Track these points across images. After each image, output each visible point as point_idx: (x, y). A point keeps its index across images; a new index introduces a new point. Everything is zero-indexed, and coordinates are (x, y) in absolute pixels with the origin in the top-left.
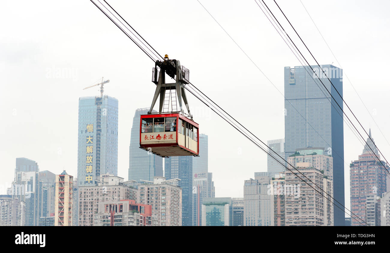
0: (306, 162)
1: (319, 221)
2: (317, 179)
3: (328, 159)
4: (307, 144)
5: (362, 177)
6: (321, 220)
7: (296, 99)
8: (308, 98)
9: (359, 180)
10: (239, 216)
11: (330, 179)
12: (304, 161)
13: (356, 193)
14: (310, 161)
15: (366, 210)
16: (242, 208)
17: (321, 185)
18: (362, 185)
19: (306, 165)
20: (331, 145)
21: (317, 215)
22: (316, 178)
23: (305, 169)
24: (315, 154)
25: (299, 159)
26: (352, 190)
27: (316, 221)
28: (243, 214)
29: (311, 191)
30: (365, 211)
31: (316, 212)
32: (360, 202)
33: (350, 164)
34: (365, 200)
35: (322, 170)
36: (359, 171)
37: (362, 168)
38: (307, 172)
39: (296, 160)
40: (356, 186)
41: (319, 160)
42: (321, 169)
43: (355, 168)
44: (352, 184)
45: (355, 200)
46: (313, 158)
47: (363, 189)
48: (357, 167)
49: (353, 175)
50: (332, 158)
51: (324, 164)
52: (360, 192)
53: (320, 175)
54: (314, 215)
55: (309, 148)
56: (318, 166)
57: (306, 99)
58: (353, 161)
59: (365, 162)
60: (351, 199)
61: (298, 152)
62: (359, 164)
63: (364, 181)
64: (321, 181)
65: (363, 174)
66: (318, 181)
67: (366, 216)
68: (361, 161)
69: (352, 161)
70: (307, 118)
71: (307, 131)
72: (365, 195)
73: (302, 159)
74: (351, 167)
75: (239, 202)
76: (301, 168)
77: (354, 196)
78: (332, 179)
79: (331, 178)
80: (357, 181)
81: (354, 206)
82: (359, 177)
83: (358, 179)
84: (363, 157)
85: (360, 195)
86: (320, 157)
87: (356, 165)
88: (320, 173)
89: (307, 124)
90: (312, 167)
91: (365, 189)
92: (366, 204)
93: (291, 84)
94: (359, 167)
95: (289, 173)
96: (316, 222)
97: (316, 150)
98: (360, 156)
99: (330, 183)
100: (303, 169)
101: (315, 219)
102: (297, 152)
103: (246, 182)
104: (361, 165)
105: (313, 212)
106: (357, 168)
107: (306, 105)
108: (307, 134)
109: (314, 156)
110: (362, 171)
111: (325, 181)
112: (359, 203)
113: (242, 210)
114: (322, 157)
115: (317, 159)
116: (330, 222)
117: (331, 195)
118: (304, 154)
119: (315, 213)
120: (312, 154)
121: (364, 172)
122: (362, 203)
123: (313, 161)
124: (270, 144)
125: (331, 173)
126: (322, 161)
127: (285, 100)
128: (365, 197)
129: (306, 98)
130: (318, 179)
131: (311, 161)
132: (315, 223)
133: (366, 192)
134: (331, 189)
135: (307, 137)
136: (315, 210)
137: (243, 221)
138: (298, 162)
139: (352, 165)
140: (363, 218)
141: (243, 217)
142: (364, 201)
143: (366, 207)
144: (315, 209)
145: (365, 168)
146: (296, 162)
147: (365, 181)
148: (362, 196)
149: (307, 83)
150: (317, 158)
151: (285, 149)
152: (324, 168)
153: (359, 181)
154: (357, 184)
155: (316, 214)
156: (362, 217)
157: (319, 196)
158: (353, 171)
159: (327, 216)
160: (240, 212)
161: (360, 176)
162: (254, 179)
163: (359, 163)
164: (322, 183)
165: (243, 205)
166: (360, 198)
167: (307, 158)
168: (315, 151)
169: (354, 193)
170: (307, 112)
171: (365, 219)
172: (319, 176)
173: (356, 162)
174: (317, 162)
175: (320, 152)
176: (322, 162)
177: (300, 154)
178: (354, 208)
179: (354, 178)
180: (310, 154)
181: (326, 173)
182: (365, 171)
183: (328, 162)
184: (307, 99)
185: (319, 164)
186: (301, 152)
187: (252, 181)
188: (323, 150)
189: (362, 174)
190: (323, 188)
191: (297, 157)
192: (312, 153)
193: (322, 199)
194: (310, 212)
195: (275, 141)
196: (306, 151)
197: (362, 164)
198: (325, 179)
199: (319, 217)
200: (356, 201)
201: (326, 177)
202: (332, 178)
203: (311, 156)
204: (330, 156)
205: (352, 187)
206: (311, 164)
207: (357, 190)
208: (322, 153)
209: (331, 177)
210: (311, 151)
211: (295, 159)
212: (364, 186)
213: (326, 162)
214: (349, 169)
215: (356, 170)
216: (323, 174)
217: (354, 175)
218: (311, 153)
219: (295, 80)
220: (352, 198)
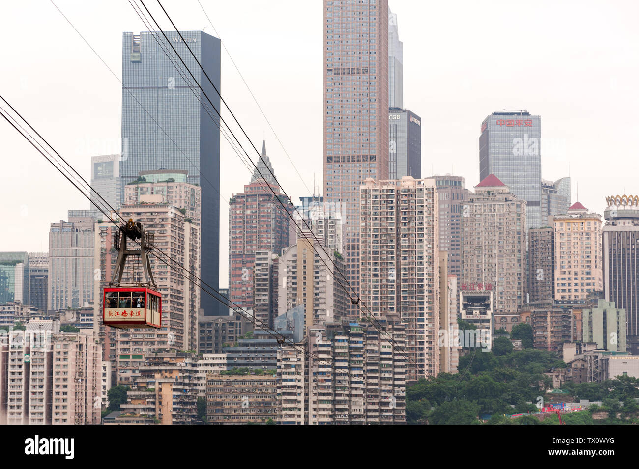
0: (157, 194)
1: (176, 294)
2: (173, 224)
3: (193, 190)
4: (159, 164)
5: (249, 222)
6: (179, 292)
7: (142, 88)
8: (161, 86)
9: (244, 226)
10: (41, 283)
11: (195, 223)
12: (152, 193)
13: (238, 248)
14: (163, 192)
15: (254, 276)
16: (46, 271)
17: (181, 233)
18: (248, 235)
19: (157, 199)
20: (199, 166)
21: (173, 284)
22: (172, 222)
23: (154, 206)
24: (172, 180)
25: (145, 189)
26: (232, 243)
27: (171, 293)
28: (47, 281)
29: (164, 244)
30: (252, 278)
31: (171, 278)
32: (245, 262)
33: (230, 199)
34: (253, 259)
35: (183, 208)
36: (244, 211)
37: (249, 207)
38: (156, 211)
39: (139, 190)
40: (238, 236)
41: (178, 192)
42: (181, 207)
43: (238, 206)
44: (232, 232)
45: (237, 259)
46: (168, 187)
47: (251, 242)
48: (241, 205)
49: (234, 217)
50: (199, 188)
51: (187, 199)
52: (244, 246)
53: (179, 216)
54: (168, 284)
55: (162, 170)
56: (176, 202)
57: (158, 88)
58: (235, 194)
59: (255, 195)
60: (230, 258)
61: (144, 178)
62: (245, 200)
63: (252, 227)
64: (180, 227)
65: (251, 216)
66: (175, 226)
67: (254, 286)
68: (248, 194)
69: (233, 194)
70: (160, 120)
71: (159, 142)
72: (253, 251)
73: (150, 189)
74: (231, 204)
75: (40, 260)
76: (147, 203)
77: (235, 252)
78: (198, 224)
79: (197, 222)
80: (240, 227)
81: (235, 270)
82: (244, 221)
83: (242, 225)
84: (251, 188)
85: (244, 251)
86: (180, 186)
87: (239, 200)
88: (179, 213)
89: (160, 131)
90: (166, 203)
91: (254, 242)
92: (254, 266)
93: (133, 62)
94: (245, 204)
95: (126, 213)
96: (171, 295)
97: (173, 174)
98: (246, 187)
99: (195, 231)
100: (150, 207)
101: (169, 290)
102: (142, 177)
103: (53, 225)
104: (247, 201)
105: (166, 279)
106: (240, 207)
107: (159, 99)
108: (159, 148)
109: (170, 184)
110: (249, 212)
111: (187, 226)
112: (243, 264)
113: (45, 274)
114: (183, 188)
115: (174, 189)
116: (193, 296)
117: (197, 250)
118: (152, 181)
119: (169, 280)
120: (167, 182)
121: (252, 212)
122: (248, 265)
123: (168, 192)
124: (96, 162)
125: (197, 214)
126: (183, 192)
127: (123, 88)
128: (253, 255)
129: (159, 86)
130: (175, 223)
131: (165, 193)
132: (169, 296)
133: (254, 247)
134: (197, 239)
135: (159, 153)
136: (168, 276)
137: (47, 292)
138: (143, 194)
139: (233, 201)
140: (249, 289)
141: (47, 285)
142: (252, 262)
143: (254, 271)
144: (169, 274)
145: (254, 206)
146: (139, 193)
147: (254, 227)
148: (248, 254)
149: (160, 61)
150: (174, 187)
151: (121, 171)
152: (186, 205)
153: (244, 229)
154: (241, 232)
155: (171, 282)
156: (247, 288)
157: (176, 252)
158: (234, 211)
159: (190, 285)
160: (42, 276)
161: (246, 220)
162: (67, 222)
163: (244, 197)
164: (182, 229)
165: (47, 265)
166: (244, 256)
167: (157, 187)
168: (173, 176)
169: (236, 247)
170: (160, 109)
171: (252, 292)
172: (176, 219)
173: (239, 196)
174: (174, 195)
175: (180, 178)
176: (183, 195)
177: (147, 181)
178: (234, 272)
179: (235, 222)
180: (163, 180)
181: (189, 214)
182: (254, 211)
183: (192, 195)
184: (160, 88)
185: (178, 197)
186: (149, 178)
187: (64, 225)
188: (184, 175)
189: (249, 217)
190: (183, 238)
191: (140, 185)
192: (167, 179)
193: (182, 257)
194: (162, 279)
195: (105, 157)
196: (156, 175)
197: (249, 200)
198: (187, 224)
199: (175, 286)
200: (238, 262)
201: (189, 221)
202: (200, 222)
203: (165, 184)
204: (197, 185)
205: (232, 237)
206: (165, 198)
207: (241, 242)
208: (184, 179)
209: (198, 220)
210: (165, 177)
211: (138, 188)
212: (252, 236)
213: (189, 195)
214: (228, 207)
215: (239, 210)
216: (184, 216)
217: (236, 217)
218: (165, 180)
219: (141, 55)
220: (232, 256)
